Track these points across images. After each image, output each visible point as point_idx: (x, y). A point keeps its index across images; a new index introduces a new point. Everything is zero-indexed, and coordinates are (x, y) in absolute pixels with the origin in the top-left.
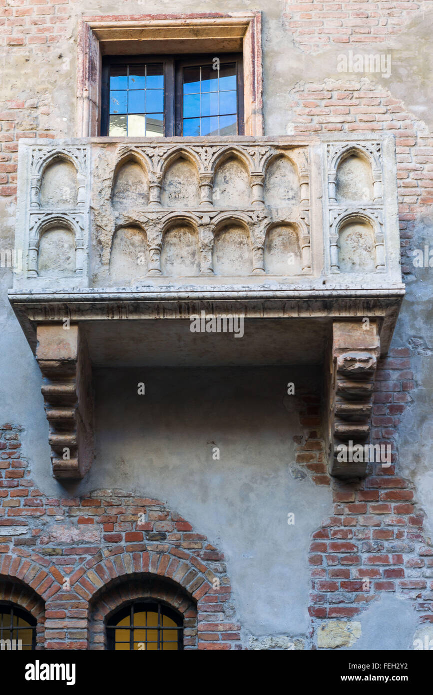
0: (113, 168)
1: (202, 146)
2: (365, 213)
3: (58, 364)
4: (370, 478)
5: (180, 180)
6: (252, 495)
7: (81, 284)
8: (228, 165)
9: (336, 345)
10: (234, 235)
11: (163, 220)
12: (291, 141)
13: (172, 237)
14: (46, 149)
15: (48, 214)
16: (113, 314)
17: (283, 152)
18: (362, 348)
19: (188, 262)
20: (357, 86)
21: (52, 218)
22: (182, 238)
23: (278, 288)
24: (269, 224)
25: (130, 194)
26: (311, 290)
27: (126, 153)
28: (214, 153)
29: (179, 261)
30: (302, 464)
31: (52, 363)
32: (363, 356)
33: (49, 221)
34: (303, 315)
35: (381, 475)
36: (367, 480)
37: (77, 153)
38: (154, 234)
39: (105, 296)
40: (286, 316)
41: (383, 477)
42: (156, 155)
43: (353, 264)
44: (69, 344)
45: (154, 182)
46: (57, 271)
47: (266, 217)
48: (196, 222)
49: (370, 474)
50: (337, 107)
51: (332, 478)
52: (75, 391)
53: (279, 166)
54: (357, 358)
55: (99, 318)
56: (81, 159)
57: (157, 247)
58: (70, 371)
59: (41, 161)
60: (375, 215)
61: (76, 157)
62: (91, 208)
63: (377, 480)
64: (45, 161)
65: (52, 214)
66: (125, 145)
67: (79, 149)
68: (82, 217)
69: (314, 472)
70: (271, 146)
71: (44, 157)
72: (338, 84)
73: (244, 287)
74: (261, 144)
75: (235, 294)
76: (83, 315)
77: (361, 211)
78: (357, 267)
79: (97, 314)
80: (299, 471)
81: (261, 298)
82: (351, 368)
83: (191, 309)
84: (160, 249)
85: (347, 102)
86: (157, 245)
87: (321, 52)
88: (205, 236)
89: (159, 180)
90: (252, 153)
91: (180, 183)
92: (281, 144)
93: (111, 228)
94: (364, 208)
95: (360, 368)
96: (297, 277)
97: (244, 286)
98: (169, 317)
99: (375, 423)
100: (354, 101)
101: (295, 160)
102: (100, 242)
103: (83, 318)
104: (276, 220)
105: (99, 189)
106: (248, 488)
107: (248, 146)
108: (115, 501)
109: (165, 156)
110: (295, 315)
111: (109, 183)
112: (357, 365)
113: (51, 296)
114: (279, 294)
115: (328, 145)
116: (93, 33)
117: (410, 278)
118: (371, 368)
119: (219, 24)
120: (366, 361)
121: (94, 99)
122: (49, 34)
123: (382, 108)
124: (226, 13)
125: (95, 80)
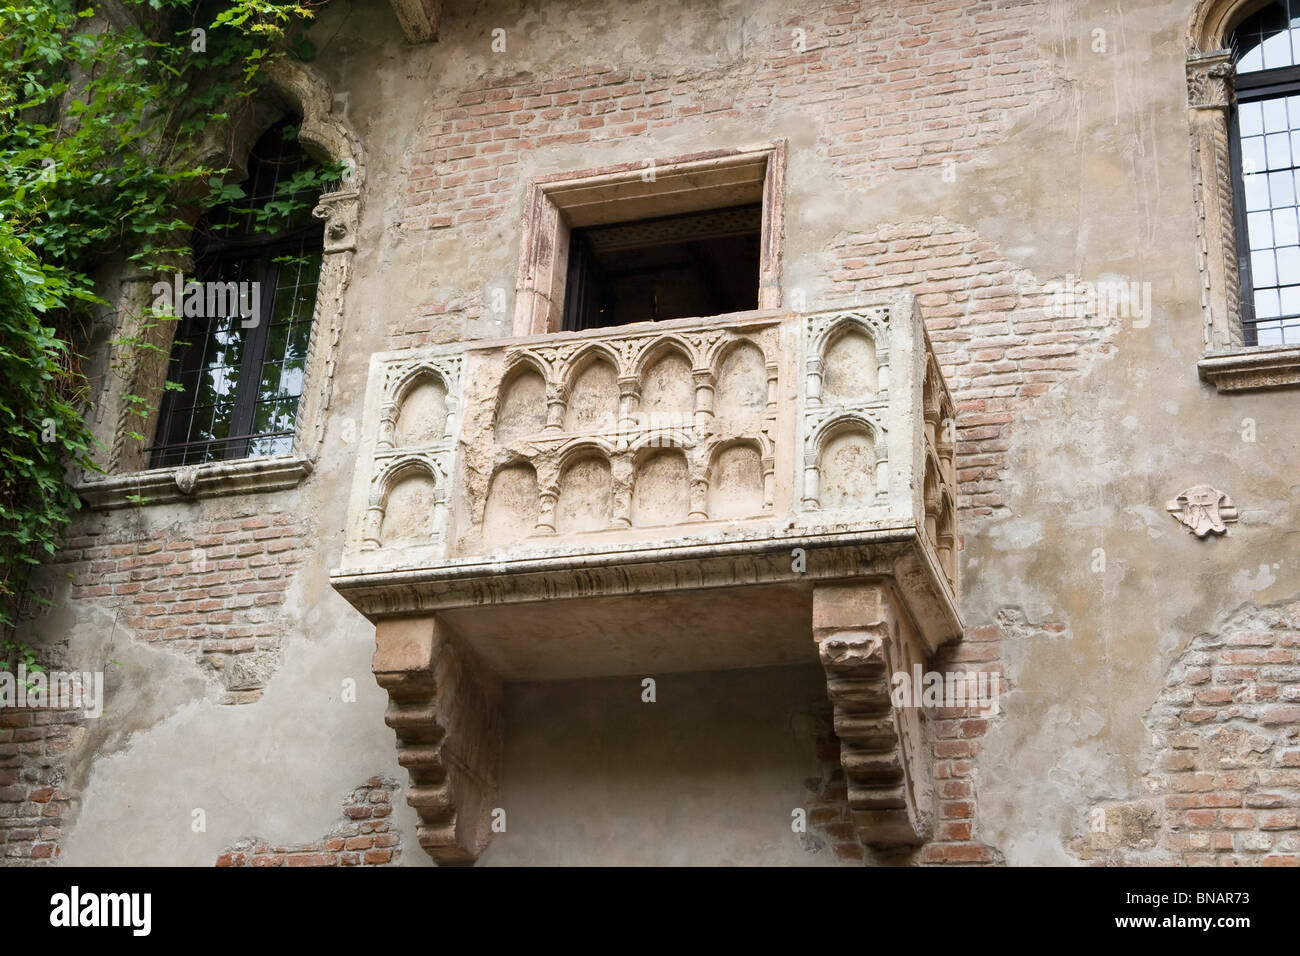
0: (498, 382)
1: (625, 340)
2: (861, 415)
3: (402, 678)
4: (930, 845)
5: (596, 392)
7: (434, 554)
8: (666, 363)
9: (816, 625)
10: (668, 466)
11: (560, 451)
12: (755, 320)
13: (577, 477)
14: (406, 364)
15: (399, 457)
16: (482, 597)
17: (745, 336)
18: (857, 625)
19: (596, 510)
20: (927, 230)
21: (404, 462)
22: (591, 476)
23: (719, 540)
24: (716, 443)
25: (523, 417)
26: (768, 539)
27: (516, 360)
28: (642, 348)
29: (584, 509)
30: (817, 825)
31: (395, 676)
32: (858, 638)
33: (399, 468)
34: (763, 580)
35: (948, 841)
36: (923, 849)
37: (449, 367)
38: (547, 473)
39: (464, 569)
40: (737, 583)
41: (951, 844)
42: (558, 357)
43: (844, 494)
44: (419, 646)
45: (552, 398)
46: (408, 538)
47: (710, 435)
48: (608, 450)
49: (928, 839)
50: (895, 264)
51: (865, 847)
52: (434, 717)
53: (741, 357)
54: (848, 643)
55: (462, 604)
56: (454, 375)
57: (549, 492)
58: (426, 689)
59: (398, 382)
60: (876, 417)
61: (447, 373)
62: (462, 443)
63: (941, 849)
64: (403, 381)
65: (405, 455)
66: (515, 349)
67: (452, 361)
68: (445, 457)
69: (836, 837)
70: (726, 329)
71: (403, 377)
72: (896, 231)
73: (666, 542)
74: (711, 328)
75: (653, 553)
76: (440, 601)
77: (856, 413)
78: (850, 499)
79: (459, 599)
80: (812, 837)
82: (839, 660)
83: (594, 582)
84: (555, 494)
85: (912, 254)
86: (550, 489)
87: (873, 185)
88: (622, 469)
89: (560, 394)
90: (696, 342)
91: (595, 396)
92: (739, 325)
93: (488, 469)
94: (859, 407)
95: (852, 657)
96: (751, 521)
97: (668, 539)
98: (563, 596)
99: (939, 753)
100: (923, 252)
101: (763, 346)
102: (472, 491)
103: (439, 606)
104: (726, 438)
105: (475, 414)
107: (691, 332)
109: (571, 358)
110: (752, 581)
111: (491, 404)
112: (850, 653)
113: (388, 576)
114: (719, 548)
115: (810, 320)
116: (549, 198)
117: (1001, 513)
118: (872, 657)
119: (724, 165)
120: (863, 646)
121: (542, 290)
122: (485, 208)
123: (965, 258)
124: (739, 149)
125: (548, 263)
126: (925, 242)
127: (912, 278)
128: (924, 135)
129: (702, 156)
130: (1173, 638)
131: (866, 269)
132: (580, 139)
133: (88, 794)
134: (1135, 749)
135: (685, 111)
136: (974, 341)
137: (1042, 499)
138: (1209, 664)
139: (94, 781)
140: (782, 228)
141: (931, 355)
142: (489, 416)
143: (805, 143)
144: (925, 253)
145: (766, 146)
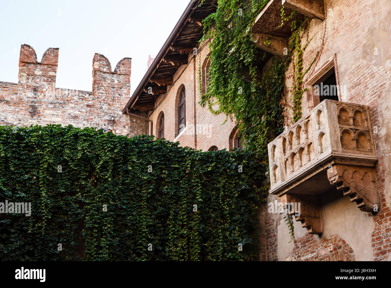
0: (282, 143)
1: (294, 128)
2: (323, 131)
6: (356, 227)
7: (280, 182)
9: (328, 177)
10: (303, 152)
11: (290, 155)
14: (272, 145)
17: (308, 119)
18: (334, 175)
22: (295, 158)
23: (309, 167)
26: (315, 164)
28: (296, 129)
29: (297, 165)
32: (334, 178)
37: (276, 143)
38: (290, 160)
40: (316, 173)
41: (384, 208)
48: (295, 152)
49: (380, 208)
50: (356, 75)
51: (372, 213)
54: (333, 180)
57: (291, 164)
60: (325, 131)
62: (280, 158)
66: (282, 136)
68: (278, 162)
69: (368, 212)
70: (305, 119)
71: (272, 148)
72: (355, 66)
74: (303, 120)
81: (307, 171)
85: (358, 71)
87: (350, 57)
88: (298, 155)
90: (301, 125)
92: (306, 117)
93: (284, 163)
94: (322, 129)
95: (334, 183)
99: (379, 188)
103: (285, 191)
104: (309, 143)
105: (280, 152)
106: (354, 224)
108: (330, 238)
109: (288, 135)
111: (282, 148)
115: (314, 112)
116: (308, 84)
118: (337, 181)
119: (328, 64)
120: (335, 180)
121: (311, 106)
123: (366, 68)
124: (329, 60)
125: (311, 99)
126: (359, 67)
127: (359, 77)
128: (355, 40)
129: (325, 64)
131: (352, 78)
133: (278, 234)
136: (370, 87)
137: (385, 122)
139: (278, 231)
140: (338, 75)
141: (344, 105)
142: (282, 151)
143: (339, 52)
144: (360, 70)
145: (333, 57)
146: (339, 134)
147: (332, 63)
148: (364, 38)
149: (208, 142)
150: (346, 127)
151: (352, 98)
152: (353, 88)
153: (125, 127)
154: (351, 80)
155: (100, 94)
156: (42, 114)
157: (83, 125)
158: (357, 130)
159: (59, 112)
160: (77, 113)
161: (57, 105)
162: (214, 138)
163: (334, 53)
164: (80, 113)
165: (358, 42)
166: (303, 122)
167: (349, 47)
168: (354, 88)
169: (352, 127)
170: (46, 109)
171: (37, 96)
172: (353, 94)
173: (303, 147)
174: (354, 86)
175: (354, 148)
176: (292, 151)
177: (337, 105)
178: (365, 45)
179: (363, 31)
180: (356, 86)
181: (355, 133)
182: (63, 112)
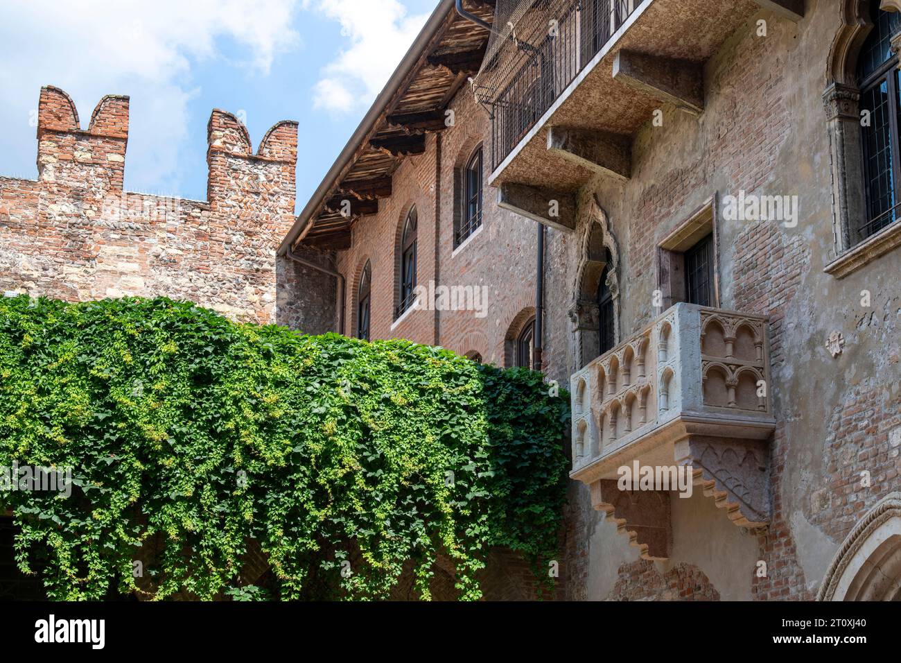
0: (597, 379)
1: (620, 350)
11: (610, 406)
15: (579, 420)
24: (642, 390)
28: (623, 353)
33: (580, 424)
36: (770, 526)
37: (586, 376)
42: (606, 363)
47: (640, 387)
48: (620, 402)
49: (771, 521)
53: (650, 345)
59: (576, 387)
60: (673, 366)
62: (591, 409)
64: (578, 386)
65: (580, 418)
66: (598, 363)
67: (586, 373)
68: (588, 417)
71: (577, 384)
72: (750, 227)
77: (669, 366)
84: (613, 424)
88: (625, 409)
90: (634, 345)
93: (599, 419)
102: (598, 428)
105: (593, 395)
108: (682, 570)
109: (609, 363)
111: (598, 389)
116: (663, 249)
117: (784, 363)
119: (702, 213)
121: (666, 296)
122: (649, 260)
123: (769, 233)
124: (704, 203)
125: (667, 281)
126: (758, 229)
127: (755, 251)
128: (755, 171)
129: (695, 212)
130: (828, 409)
131: (743, 251)
132: (668, 214)
134: (820, 466)
135: (693, 186)
136: (773, 277)
137: (792, 354)
138: (840, 418)
140: (718, 240)
141: (716, 315)
142: (597, 394)
143: (723, 190)
144: (758, 236)
145: (711, 198)
146: (700, 375)
147: (708, 212)
148: (772, 168)
149: (463, 341)
150: (718, 360)
151: (740, 294)
152: (742, 271)
153: (284, 287)
154: (741, 254)
155: (227, 210)
156: (95, 253)
157: (188, 280)
158: (738, 366)
159: (133, 249)
160: (173, 251)
161: (129, 232)
162: (475, 333)
163: (715, 192)
164: (180, 252)
165: (759, 175)
166: (637, 340)
167: (743, 182)
168: (745, 273)
169: (730, 360)
170: (104, 244)
171: (82, 212)
172: (742, 284)
173: (634, 392)
174: (746, 268)
175: (730, 403)
176: (614, 397)
177: (702, 314)
178: (771, 184)
179: (771, 154)
180: (749, 270)
181: (733, 372)
182: (142, 250)
